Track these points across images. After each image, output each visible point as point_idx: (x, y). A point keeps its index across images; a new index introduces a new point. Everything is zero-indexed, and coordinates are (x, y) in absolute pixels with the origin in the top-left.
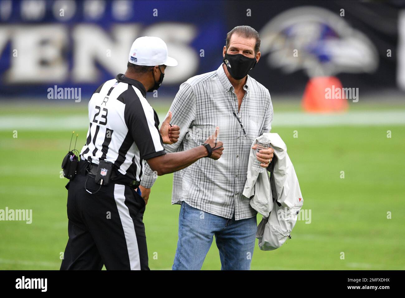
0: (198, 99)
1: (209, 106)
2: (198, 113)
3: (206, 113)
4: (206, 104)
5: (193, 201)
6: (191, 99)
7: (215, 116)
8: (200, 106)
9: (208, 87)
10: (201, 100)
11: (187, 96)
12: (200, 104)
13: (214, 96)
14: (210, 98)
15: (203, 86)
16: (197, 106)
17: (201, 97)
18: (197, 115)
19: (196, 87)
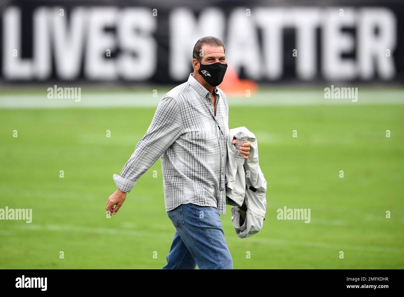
0: (181, 108)
1: (193, 114)
2: (184, 121)
3: (191, 120)
4: (189, 112)
5: (201, 200)
6: (175, 109)
7: (200, 121)
8: (185, 114)
9: (188, 97)
10: (185, 109)
11: (171, 107)
12: (184, 113)
13: (194, 104)
14: (192, 106)
15: (183, 96)
16: (182, 115)
17: (184, 106)
18: (183, 123)
19: (177, 97)
